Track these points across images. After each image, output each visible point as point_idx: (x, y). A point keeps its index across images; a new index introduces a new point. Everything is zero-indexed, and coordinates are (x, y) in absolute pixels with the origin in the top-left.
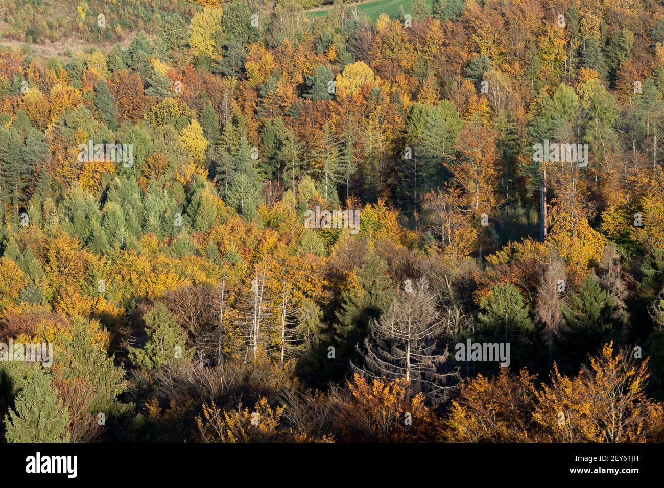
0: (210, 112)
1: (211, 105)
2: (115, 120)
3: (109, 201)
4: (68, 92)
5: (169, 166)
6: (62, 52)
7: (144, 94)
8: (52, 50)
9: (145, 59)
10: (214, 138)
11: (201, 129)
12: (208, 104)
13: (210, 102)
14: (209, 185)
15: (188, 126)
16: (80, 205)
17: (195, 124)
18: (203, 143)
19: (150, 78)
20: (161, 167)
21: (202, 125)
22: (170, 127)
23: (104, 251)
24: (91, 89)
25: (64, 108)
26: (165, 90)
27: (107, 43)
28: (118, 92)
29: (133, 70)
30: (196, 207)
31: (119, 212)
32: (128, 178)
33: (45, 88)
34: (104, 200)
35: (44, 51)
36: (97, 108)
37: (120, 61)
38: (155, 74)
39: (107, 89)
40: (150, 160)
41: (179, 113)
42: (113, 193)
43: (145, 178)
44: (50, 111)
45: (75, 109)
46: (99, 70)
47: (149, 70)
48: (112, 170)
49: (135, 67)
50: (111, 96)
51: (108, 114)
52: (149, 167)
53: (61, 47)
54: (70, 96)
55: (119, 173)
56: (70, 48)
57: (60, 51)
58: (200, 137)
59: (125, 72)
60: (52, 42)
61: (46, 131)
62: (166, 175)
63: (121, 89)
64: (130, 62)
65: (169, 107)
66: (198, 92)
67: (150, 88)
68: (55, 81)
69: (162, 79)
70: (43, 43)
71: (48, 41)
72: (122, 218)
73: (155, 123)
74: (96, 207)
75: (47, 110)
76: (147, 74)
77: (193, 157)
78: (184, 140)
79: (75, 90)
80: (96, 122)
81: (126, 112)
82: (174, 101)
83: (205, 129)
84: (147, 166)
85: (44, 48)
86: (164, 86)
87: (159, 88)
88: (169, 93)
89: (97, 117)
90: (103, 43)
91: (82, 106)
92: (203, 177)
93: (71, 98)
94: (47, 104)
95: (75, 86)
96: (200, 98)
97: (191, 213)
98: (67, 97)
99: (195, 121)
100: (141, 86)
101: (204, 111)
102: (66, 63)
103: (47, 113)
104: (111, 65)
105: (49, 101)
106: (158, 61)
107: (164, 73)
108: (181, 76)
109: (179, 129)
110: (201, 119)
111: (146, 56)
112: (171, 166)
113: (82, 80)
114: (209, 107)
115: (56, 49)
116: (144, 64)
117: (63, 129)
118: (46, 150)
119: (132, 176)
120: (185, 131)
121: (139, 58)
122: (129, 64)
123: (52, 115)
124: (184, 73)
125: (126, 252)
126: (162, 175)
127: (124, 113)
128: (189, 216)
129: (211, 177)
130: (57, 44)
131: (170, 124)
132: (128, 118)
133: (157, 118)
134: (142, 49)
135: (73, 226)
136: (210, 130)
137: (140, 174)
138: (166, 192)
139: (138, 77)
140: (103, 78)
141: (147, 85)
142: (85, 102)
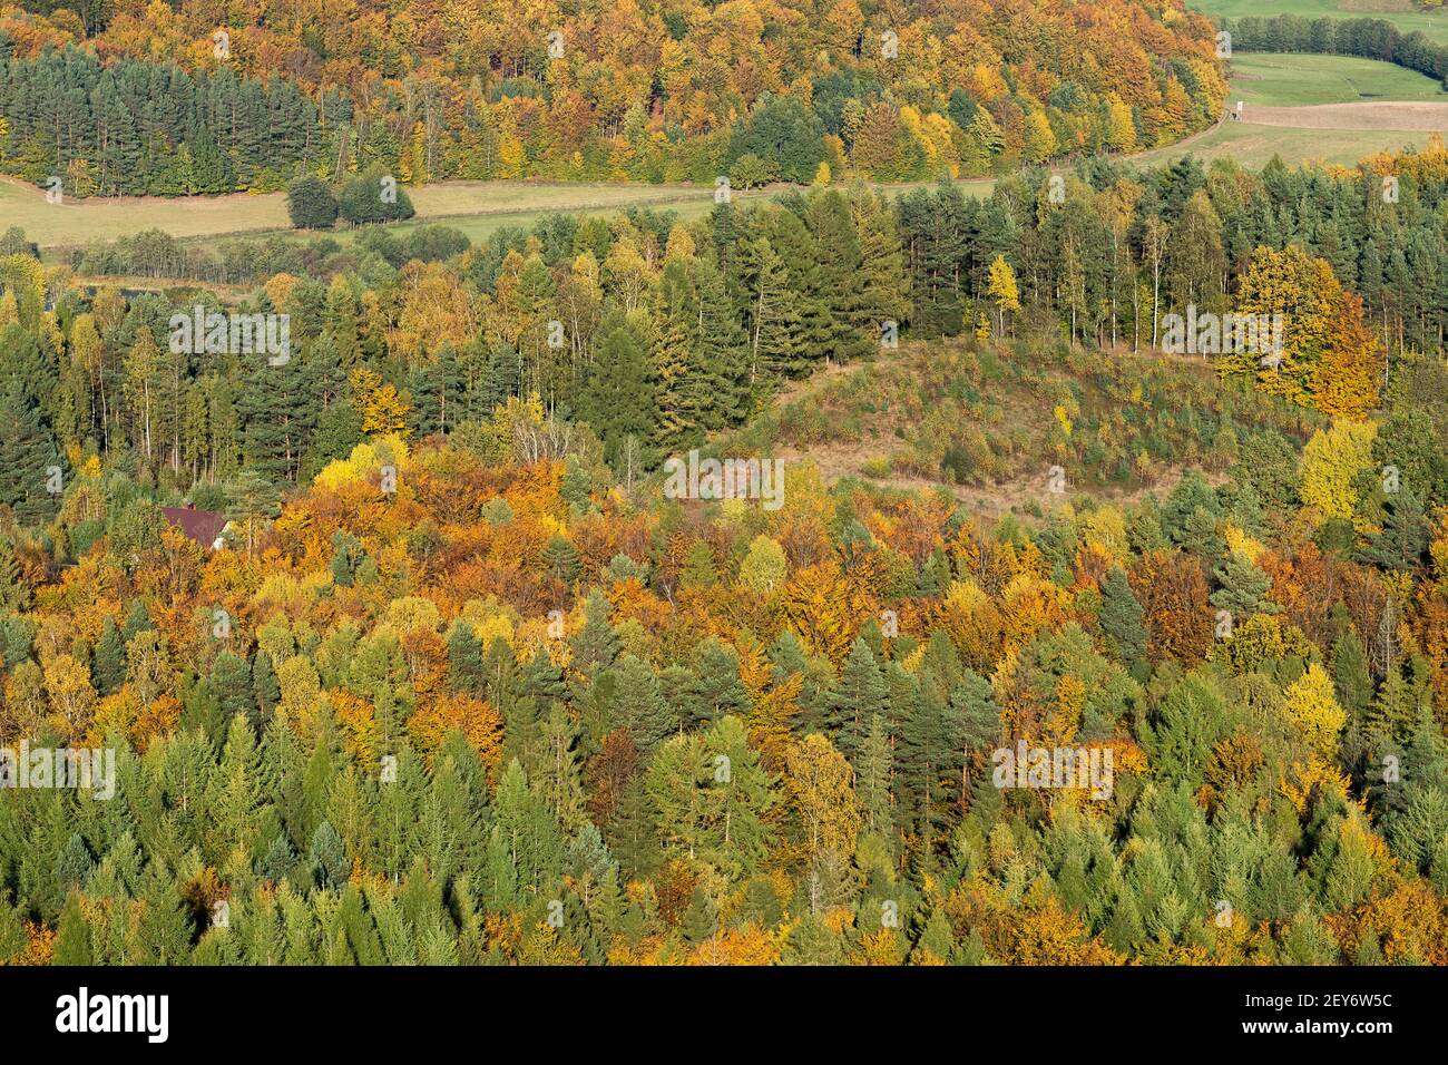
0: (1352, 649)
1: (1353, 632)
2: (1143, 659)
3: (1135, 836)
4: (1043, 594)
5: (1264, 764)
6: (1019, 505)
7: (1209, 604)
8: (998, 500)
9: (1211, 528)
10: (1358, 706)
11: (1331, 684)
12: (1347, 631)
13: (1352, 625)
14: (1355, 809)
15: (1302, 679)
16: (1073, 841)
17: (1318, 674)
18: (1335, 717)
19: (1223, 569)
20: (1248, 765)
21: (1333, 676)
22: (1264, 678)
23: (1136, 945)
24: (1094, 588)
25: (1033, 628)
26: (1253, 598)
27: (1117, 490)
28: (1152, 597)
29: (1184, 549)
30: (1329, 856)
31: (1160, 861)
32: (1175, 786)
33: (994, 583)
34: (1123, 832)
35: (981, 502)
36: (1102, 629)
37: (1158, 529)
38: (1233, 562)
39: (1126, 589)
40: (1225, 749)
41: (1282, 647)
42: (1143, 817)
43: (1211, 788)
44: (1002, 634)
45: (1058, 631)
46: (1109, 547)
47: (1217, 552)
48: (1139, 769)
49: (1187, 544)
50: (1137, 606)
51: (1128, 644)
52: (1222, 765)
53: (1017, 495)
54: (1047, 602)
55: (1154, 775)
56: (1037, 498)
57: (1015, 504)
58: (1329, 701)
59: (1165, 553)
60: (999, 483)
61: (992, 677)
62: (1259, 783)
63: (1158, 593)
64: (1177, 533)
65: (1260, 634)
66: (1326, 603)
67: (1222, 592)
68: (1012, 569)
69: (1248, 573)
70: (980, 484)
71: (989, 481)
72: (1166, 874)
73: (1229, 670)
74: (1107, 847)
75: (996, 631)
76: (1212, 559)
77: (1312, 745)
78: (1293, 707)
79: (1060, 590)
80: (1104, 662)
81: (1168, 641)
82: (1273, 621)
83: (1340, 685)
84: (1216, 763)
85: (981, 497)
86: (1251, 587)
87: (1243, 592)
88: (1263, 605)
89: (1104, 650)
90: (1109, 489)
91: (1073, 625)
92: (1339, 789)
93: (1050, 607)
94: (996, 618)
95: (1058, 580)
96: (1330, 616)
97: (1318, 870)
98: (1039, 603)
99: (1318, 666)
100: (1202, 587)
101: (1338, 646)
102: (1037, 531)
103: (995, 638)
104: (1135, 536)
105: (1001, 611)
106: (1241, 532)
107: (1252, 561)
108: (1289, 567)
109: (1284, 684)
110: (1332, 663)
111: (1214, 520)
112: (1269, 762)
113: (1074, 568)
114: (1350, 640)
115: (1007, 497)
116: (1209, 539)
117: (1033, 672)
118: (995, 721)
119: (1185, 783)
120: (1294, 687)
121: (1198, 524)
122: (1176, 538)
123: (1007, 644)
124: (1296, 562)
125: (1183, 949)
126: (1249, 784)
127: (1162, 643)
128: (1311, 875)
129: (1355, 791)
130: (1010, 487)
131: (1264, 670)
132: (1170, 655)
133: (1234, 657)
134: (1205, 506)
135: (1057, 888)
136: (1351, 688)
137: (1201, 779)
138: (1259, 820)
139: (1194, 564)
140: (1119, 565)
141: (1217, 585)
142: (1079, 617)
